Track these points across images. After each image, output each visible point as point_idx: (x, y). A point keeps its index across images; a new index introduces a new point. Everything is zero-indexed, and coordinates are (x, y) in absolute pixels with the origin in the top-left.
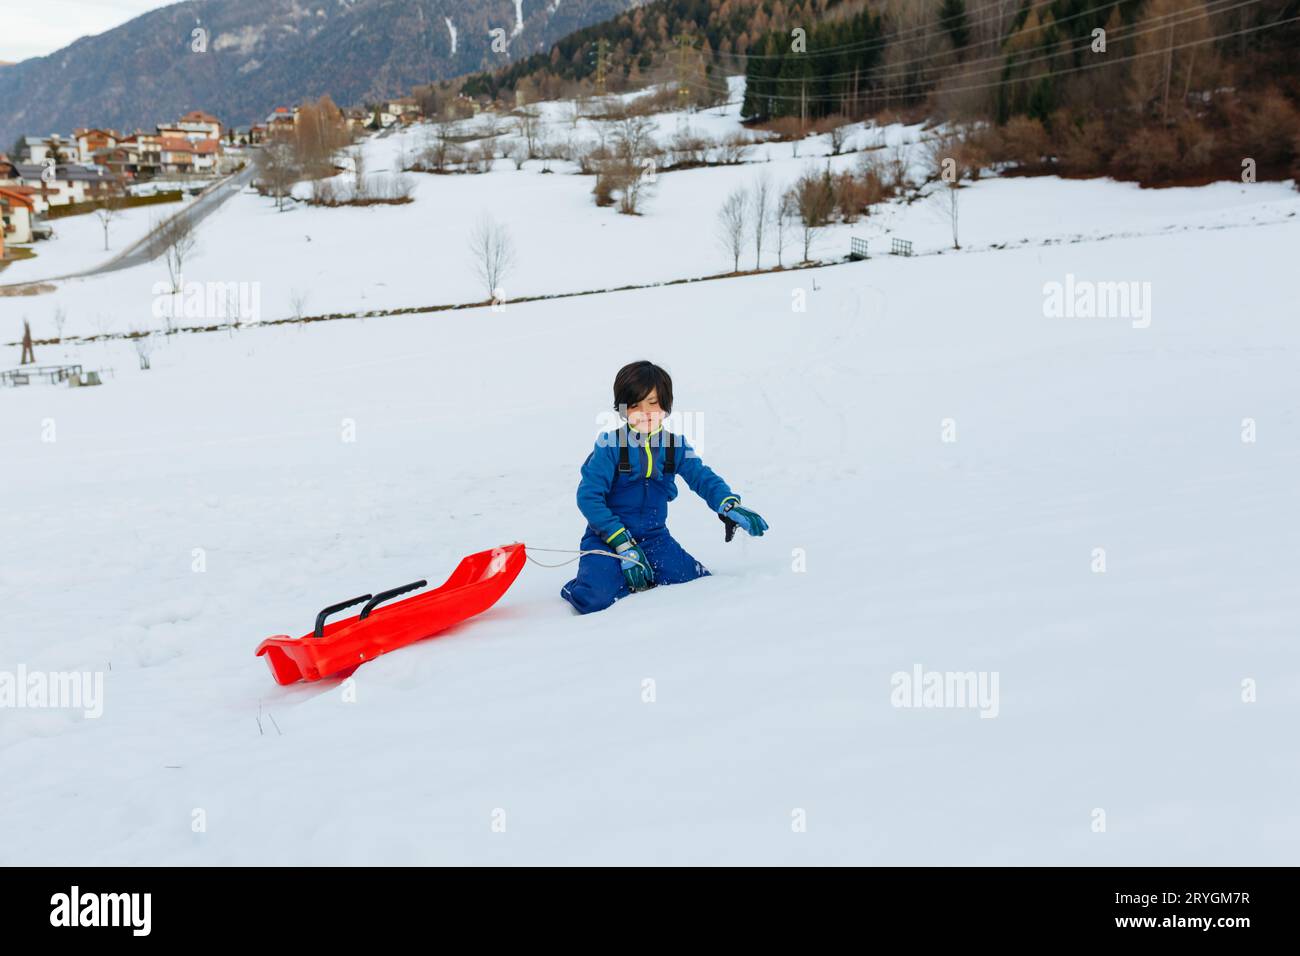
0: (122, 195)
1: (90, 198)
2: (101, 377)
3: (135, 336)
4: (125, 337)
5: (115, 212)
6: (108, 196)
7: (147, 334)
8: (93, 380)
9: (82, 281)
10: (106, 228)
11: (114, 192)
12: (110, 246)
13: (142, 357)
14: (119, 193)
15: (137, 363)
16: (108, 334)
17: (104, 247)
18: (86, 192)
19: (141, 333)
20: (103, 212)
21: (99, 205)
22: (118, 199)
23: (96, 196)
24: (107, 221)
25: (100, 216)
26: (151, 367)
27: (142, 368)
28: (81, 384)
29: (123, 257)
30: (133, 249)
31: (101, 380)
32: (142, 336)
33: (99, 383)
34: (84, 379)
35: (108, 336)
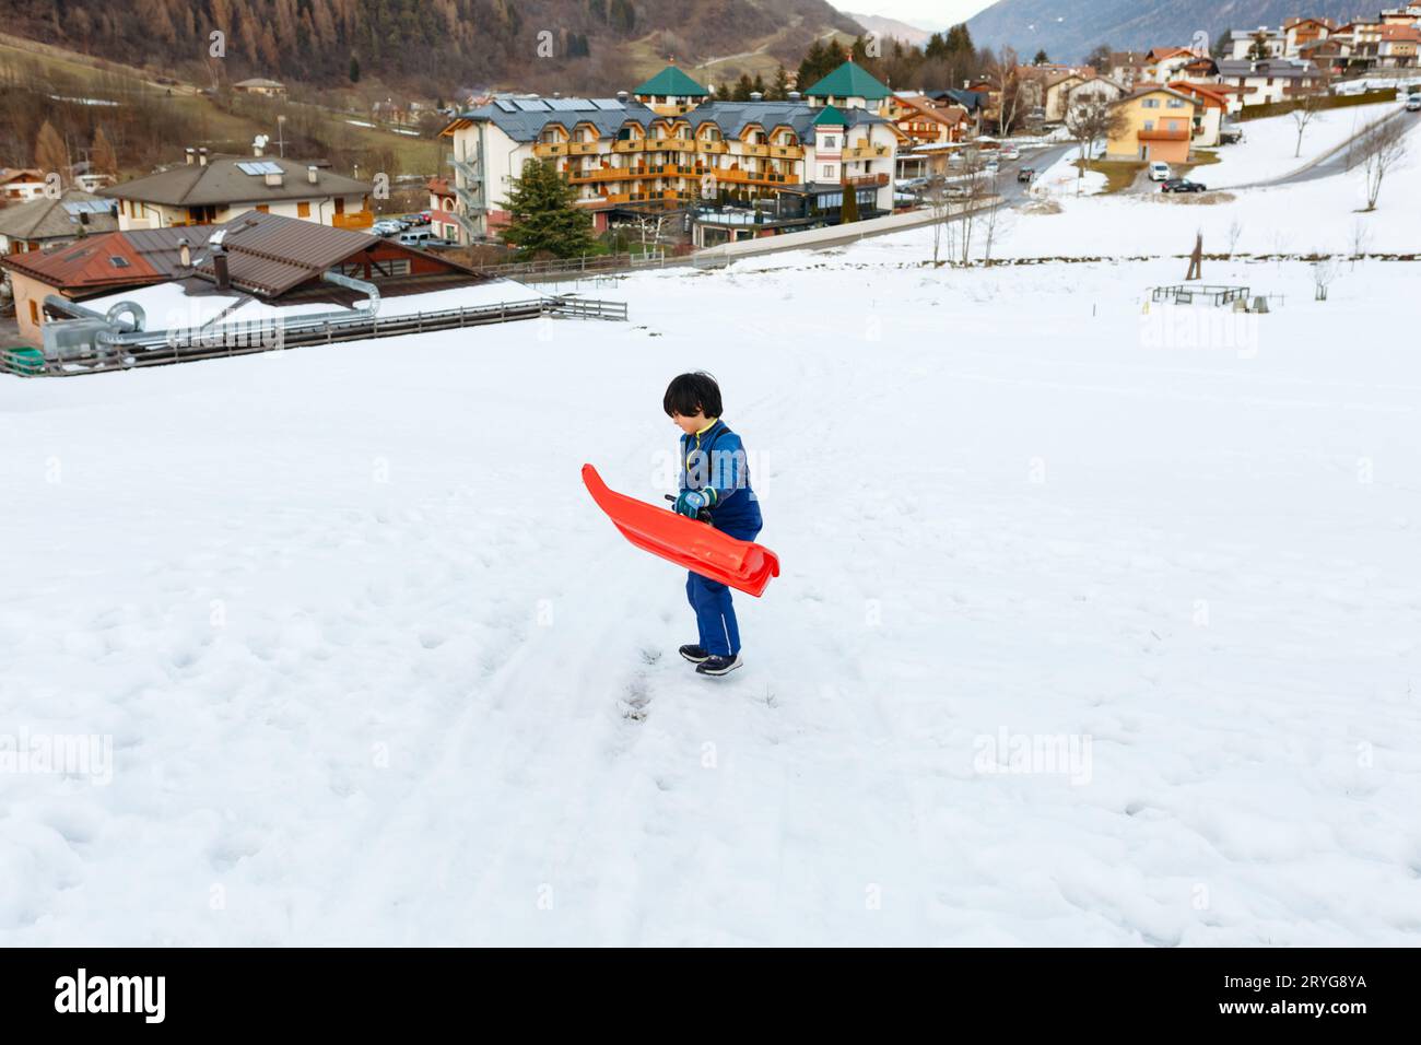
0: (1326, 94)
1: (1289, 98)
2: (1270, 304)
3: (1313, 258)
4: (1301, 259)
5: (1314, 115)
6: (1310, 97)
7: (1327, 257)
8: (1261, 306)
9: (1264, 191)
10: (1301, 132)
11: (1318, 90)
12: (1300, 153)
13: (1320, 285)
14: (1323, 91)
15: (1313, 291)
16: (1283, 253)
17: (1295, 153)
18: (1285, 90)
19: (1320, 256)
20: (1301, 114)
21: (1298, 105)
22: (1321, 99)
23: (1295, 95)
24: (1304, 124)
25: (1297, 118)
26: (1328, 297)
27: (1317, 299)
28: (1247, 311)
29: (1314, 166)
30: (1326, 157)
31: (1269, 309)
32: (1320, 260)
33: (1267, 311)
34: (1250, 304)
35: (1282, 257)
